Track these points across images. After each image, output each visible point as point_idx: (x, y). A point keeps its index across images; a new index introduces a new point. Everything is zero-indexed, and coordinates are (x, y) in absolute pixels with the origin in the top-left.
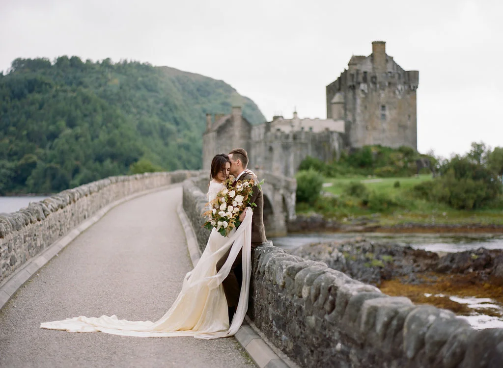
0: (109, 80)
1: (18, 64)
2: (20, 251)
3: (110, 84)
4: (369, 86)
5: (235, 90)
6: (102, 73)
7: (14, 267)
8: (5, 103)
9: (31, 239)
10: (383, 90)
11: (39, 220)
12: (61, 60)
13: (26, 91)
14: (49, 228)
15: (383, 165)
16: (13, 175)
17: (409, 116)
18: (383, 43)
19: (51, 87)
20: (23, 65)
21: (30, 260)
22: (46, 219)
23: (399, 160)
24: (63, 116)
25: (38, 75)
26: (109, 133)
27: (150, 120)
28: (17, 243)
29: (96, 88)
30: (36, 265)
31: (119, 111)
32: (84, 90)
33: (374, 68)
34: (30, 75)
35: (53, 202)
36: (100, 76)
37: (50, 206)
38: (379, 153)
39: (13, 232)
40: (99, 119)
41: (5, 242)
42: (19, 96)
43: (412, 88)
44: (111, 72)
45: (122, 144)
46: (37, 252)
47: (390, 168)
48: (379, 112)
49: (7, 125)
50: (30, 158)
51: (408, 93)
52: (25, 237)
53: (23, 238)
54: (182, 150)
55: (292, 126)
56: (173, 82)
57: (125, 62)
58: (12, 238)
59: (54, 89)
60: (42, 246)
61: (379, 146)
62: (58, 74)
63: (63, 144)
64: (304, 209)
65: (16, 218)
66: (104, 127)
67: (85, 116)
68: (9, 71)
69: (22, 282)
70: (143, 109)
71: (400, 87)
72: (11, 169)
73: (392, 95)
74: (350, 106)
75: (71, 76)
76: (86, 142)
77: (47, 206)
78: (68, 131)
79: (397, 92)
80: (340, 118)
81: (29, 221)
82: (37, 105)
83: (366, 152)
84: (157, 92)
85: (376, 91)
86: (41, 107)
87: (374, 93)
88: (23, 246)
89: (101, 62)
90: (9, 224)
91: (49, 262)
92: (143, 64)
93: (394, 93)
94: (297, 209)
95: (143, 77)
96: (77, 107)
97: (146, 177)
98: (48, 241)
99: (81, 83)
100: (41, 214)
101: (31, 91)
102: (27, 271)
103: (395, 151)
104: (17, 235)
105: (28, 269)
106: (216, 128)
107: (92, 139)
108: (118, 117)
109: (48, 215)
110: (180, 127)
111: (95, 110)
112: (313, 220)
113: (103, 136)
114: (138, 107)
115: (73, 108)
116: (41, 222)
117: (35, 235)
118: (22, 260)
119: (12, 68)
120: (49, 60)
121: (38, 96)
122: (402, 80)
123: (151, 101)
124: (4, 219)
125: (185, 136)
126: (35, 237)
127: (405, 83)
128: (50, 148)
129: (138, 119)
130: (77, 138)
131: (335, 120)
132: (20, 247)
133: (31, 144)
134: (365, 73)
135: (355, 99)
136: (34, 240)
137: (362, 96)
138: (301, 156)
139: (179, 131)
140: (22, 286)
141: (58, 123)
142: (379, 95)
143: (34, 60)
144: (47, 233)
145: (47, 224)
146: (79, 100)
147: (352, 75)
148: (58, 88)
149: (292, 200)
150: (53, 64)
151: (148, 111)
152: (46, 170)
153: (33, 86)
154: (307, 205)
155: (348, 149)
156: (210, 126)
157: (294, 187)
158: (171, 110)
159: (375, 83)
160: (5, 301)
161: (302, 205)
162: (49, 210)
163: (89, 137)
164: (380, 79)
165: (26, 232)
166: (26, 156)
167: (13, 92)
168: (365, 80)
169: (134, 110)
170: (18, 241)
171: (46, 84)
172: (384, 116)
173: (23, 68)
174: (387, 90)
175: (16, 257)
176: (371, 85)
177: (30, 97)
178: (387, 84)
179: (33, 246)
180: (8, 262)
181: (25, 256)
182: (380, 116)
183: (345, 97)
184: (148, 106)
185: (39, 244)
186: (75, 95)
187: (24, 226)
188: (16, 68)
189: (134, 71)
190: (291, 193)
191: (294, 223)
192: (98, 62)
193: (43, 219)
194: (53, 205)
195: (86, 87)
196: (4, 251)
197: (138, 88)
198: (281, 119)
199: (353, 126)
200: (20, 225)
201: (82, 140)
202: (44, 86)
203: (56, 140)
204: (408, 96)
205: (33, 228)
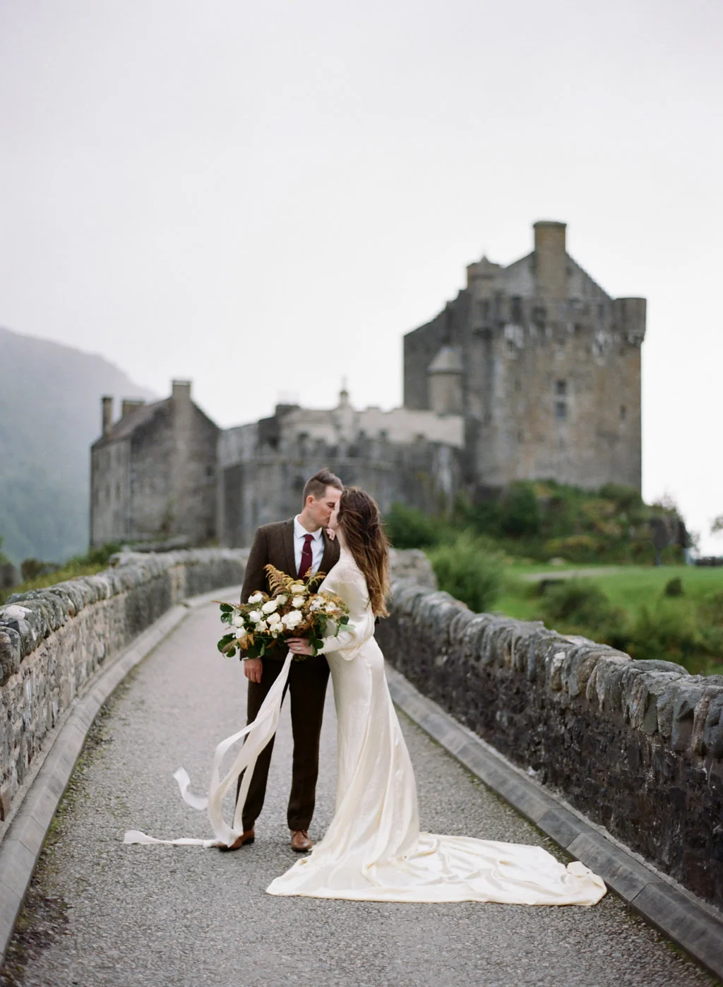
4: (526, 332)
10: (562, 342)
15: (567, 530)
17: (623, 410)
18: (560, 228)
23: (606, 518)
33: (538, 288)
38: (555, 503)
43: (631, 339)
47: (586, 539)
48: (551, 398)
51: (622, 353)
55: (338, 427)
61: (551, 484)
71: (601, 337)
73: (582, 355)
74: (476, 381)
79: (595, 350)
80: (451, 411)
83: (522, 497)
85: (544, 343)
87: (540, 351)
93: (588, 351)
103: (591, 495)
106: (126, 431)
122: (608, 320)
127: (614, 328)
131: (442, 415)
134: (517, 300)
135: (490, 364)
137: (511, 355)
142: (551, 356)
147: (485, 305)
155: (471, 489)
156: (109, 427)
159: (541, 326)
164: (553, 315)
168: (517, 317)
172: (561, 408)
174: (570, 343)
176: (533, 330)
178: (570, 327)
182: (552, 408)
183: (465, 358)
199: (484, 432)
204: (620, 361)
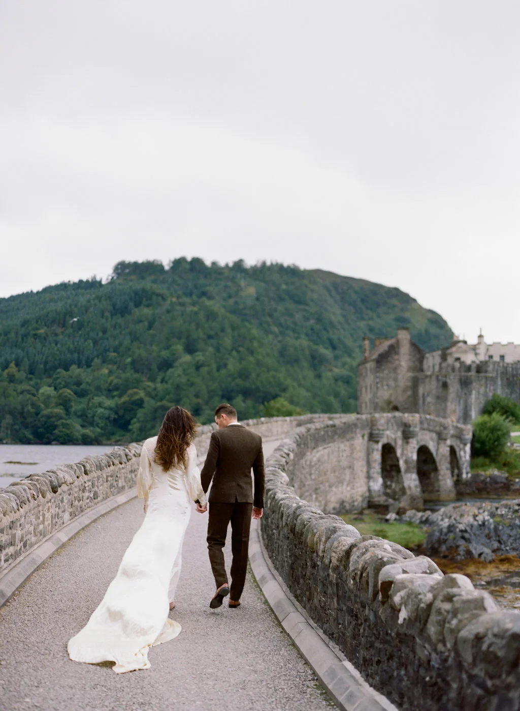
0: (242, 289)
1: (123, 269)
2: (102, 489)
3: (243, 294)
5: (415, 300)
6: (233, 280)
7: (96, 500)
8: (104, 321)
9: (113, 480)
11: (121, 463)
12: (179, 263)
13: (131, 305)
14: (132, 471)
16: (113, 416)
19: (164, 299)
20: (127, 271)
21: (112, 497)
22: (128, 463)
24: (179, 338)
25: (147, 284)
26: (241, 360)
27: (297, 343)
28: (99, 481)
29: (224, 299)
30: (116, 502)
31: (255, 332)
32: (208, 303)
34: (137, 284)
35: (136, 448)
36: (229, 284)
37: (133, 452)
39: (97, 472)
40: (227, 342)
41: (89, 479)
42: (123, 311)
44: (245, 278)
45: (258, 376)
46: (119, 492)
49: (106, 351)
50: (136, 393)
52: (107, 477)
53: (105, 477)
54: (340, 383)
55: (476, 354)
56: (329, 291)
57: (264, 264)
58: (96, 476)
59: (168, 302)
60: (123, 488)
62: (174, 282)
63: (179, 376)
64: (483, 466)
65: (100, 460)
66: (234, 353)
67: (210, 337)
68: (110, 278)
69: (103, 512)
70: (287, 328)
72: (110, 409)
75: (190, 285)
76: (209, 373)
77: (130, 451)
78: (187, 358)
81: (111, 463)
82: (146, 323)
84: (306, 304)
86: (150, 326)
88: (105, 484)
89: (231, 265)
90: (93, 464)
91: (128, 501)
92: (289, 267)
94: (473, 466)
95: (287, 284)
96: (198, 326)
97: (262, 423)
98: (130, 484)
99: (204, 294)
100: (123, 458)
101: (137, 305)
102: (108, 505)
104: (100, 474)
105: (109, 504)
106: (375, 356)
107: (218, 369)
108: (253, 339)
109: (130, 459)
110: (338, 352)
111: (223, 330)
112: (494, 480)
113: (233, 365)
114: (281, 325)
115: (193, 326)
116: (123, 466)
117: (117, 476)
118: (104, 496)
119: (113, 275)
120: (161, 263)
121: (147, 311)
123: (298, 317)
124: (89, 460)
125: (344, 364)
126: (117, 479)
128: (162, 381)
129: (280, 342)
130: (198, 368)
132: (102, 485)
133: (136, 376)
136: (116, 481)
138: (486, 395)
139: (336, 358)
140: (102, 516)
141: (173, 347)
143: (143, 264)
144: (130, 476)
145: (129, 467)
146: (201, 316)
148: (174, 300)
149: (465, 454)
150: (167, 268)
151: (294, 331)
152: (156, 410)
153: (140, 298)
154: (487, 461)
156: (367, 354)
157: (469, 436)
158: (325, 329)
160: (87, 523)
161: (480, 460)
162: (132, 455)
163: (214, 366)
165: (108, 473)
166: (130, 392)
167: (114, 306)
169: (275, 329)
170: (101, 479)
171: (158, 295)
173: (129, 274)
175: (99, 493)
177: (137, 312)
179: (114, 486)
180: (92, 495)
181: (107, 494)
184: (295, 324)
185: (120, 485)
186: (195, 309)
187: (107, 468)
188: (119, 275)
189: (276, 277)
190: (465, 444)
191: (467, 483)
192: (227, 265)
193: (125, 463)
194: (137, 451)
195: (210, 298)
196: (88, 486)
197: (281, 299)
198: (461, 344)
200: (103, 466)
201: (204, 370)
202: (154, 297)
203: (171, 370)
205: (115, 470)
